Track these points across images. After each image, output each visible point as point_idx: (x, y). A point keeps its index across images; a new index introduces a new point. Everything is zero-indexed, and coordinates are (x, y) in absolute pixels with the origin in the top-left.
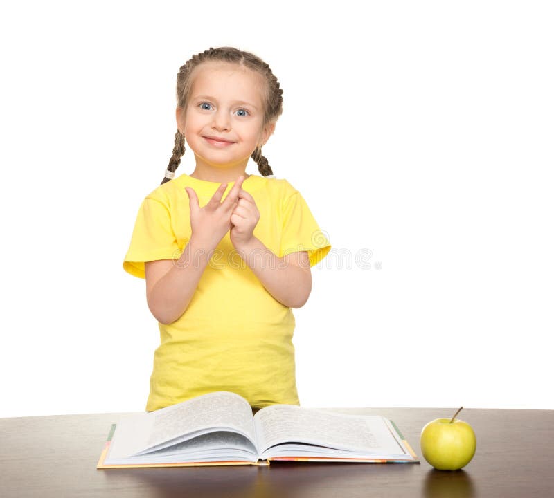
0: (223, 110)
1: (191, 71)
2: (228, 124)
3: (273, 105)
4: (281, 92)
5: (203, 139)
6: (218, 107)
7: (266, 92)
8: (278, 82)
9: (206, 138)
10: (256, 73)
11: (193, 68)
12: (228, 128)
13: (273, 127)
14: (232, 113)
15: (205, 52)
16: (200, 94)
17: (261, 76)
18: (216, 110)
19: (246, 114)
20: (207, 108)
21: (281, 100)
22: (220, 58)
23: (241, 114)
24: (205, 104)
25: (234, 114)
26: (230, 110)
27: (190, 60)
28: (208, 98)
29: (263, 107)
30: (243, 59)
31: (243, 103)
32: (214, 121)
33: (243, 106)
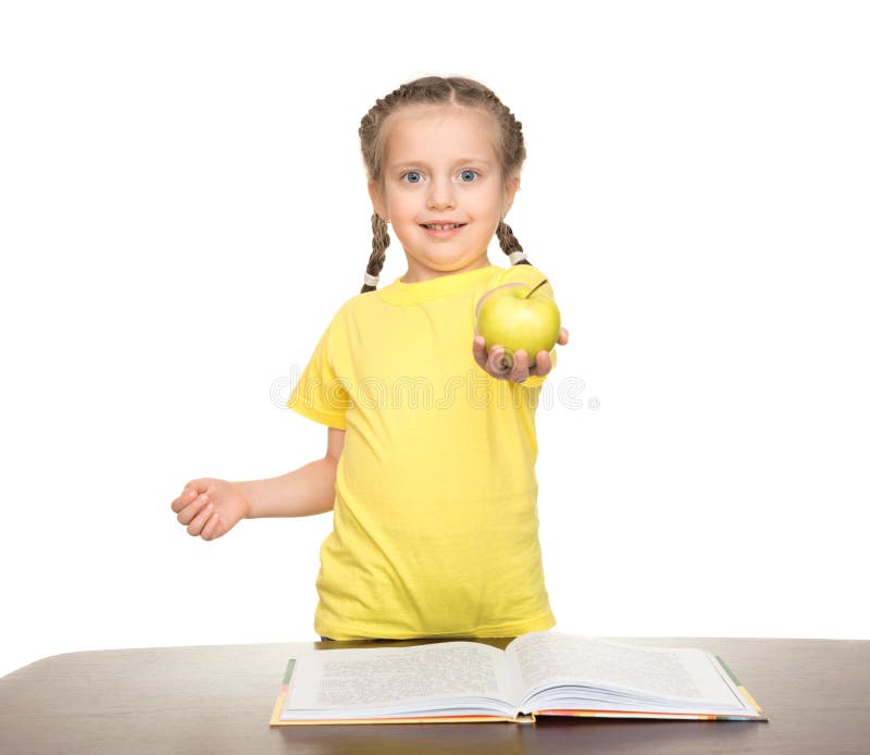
0: (441, 179)
1: (380, 125)
2: (452, 197)
3: (511, 150)
4: (519, 126)
5: (421, 229)
6: (430, 174)
7: (496, 134)
8: (511, 112)
9: (425, 226)
10: (477, 110)
11: (381, 120)
12: (452, 204)
13: (517, 180)
14: (453, 178)
15: (395, 93)
16: (402, 159)
17: (486, 113)
18: (428, 179)
19: (476, 177)
20: (415, 178)
21: (520, 139)
22: (419, 99)
23: (468, 177)
24: (411, 173)
25: (458, 180)
26: (450, 175)
27: (375, 107)
28: (413, 164)
29: (498, 157)
30: (453, 94)
31: (466, 161)
32: (431, 197)
33: (469, 166)
